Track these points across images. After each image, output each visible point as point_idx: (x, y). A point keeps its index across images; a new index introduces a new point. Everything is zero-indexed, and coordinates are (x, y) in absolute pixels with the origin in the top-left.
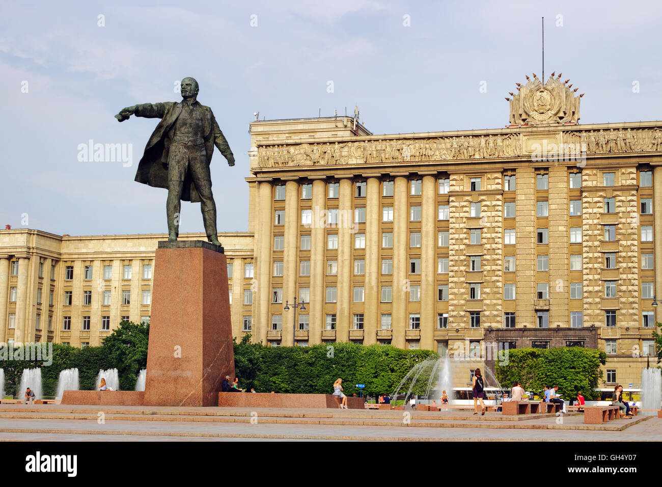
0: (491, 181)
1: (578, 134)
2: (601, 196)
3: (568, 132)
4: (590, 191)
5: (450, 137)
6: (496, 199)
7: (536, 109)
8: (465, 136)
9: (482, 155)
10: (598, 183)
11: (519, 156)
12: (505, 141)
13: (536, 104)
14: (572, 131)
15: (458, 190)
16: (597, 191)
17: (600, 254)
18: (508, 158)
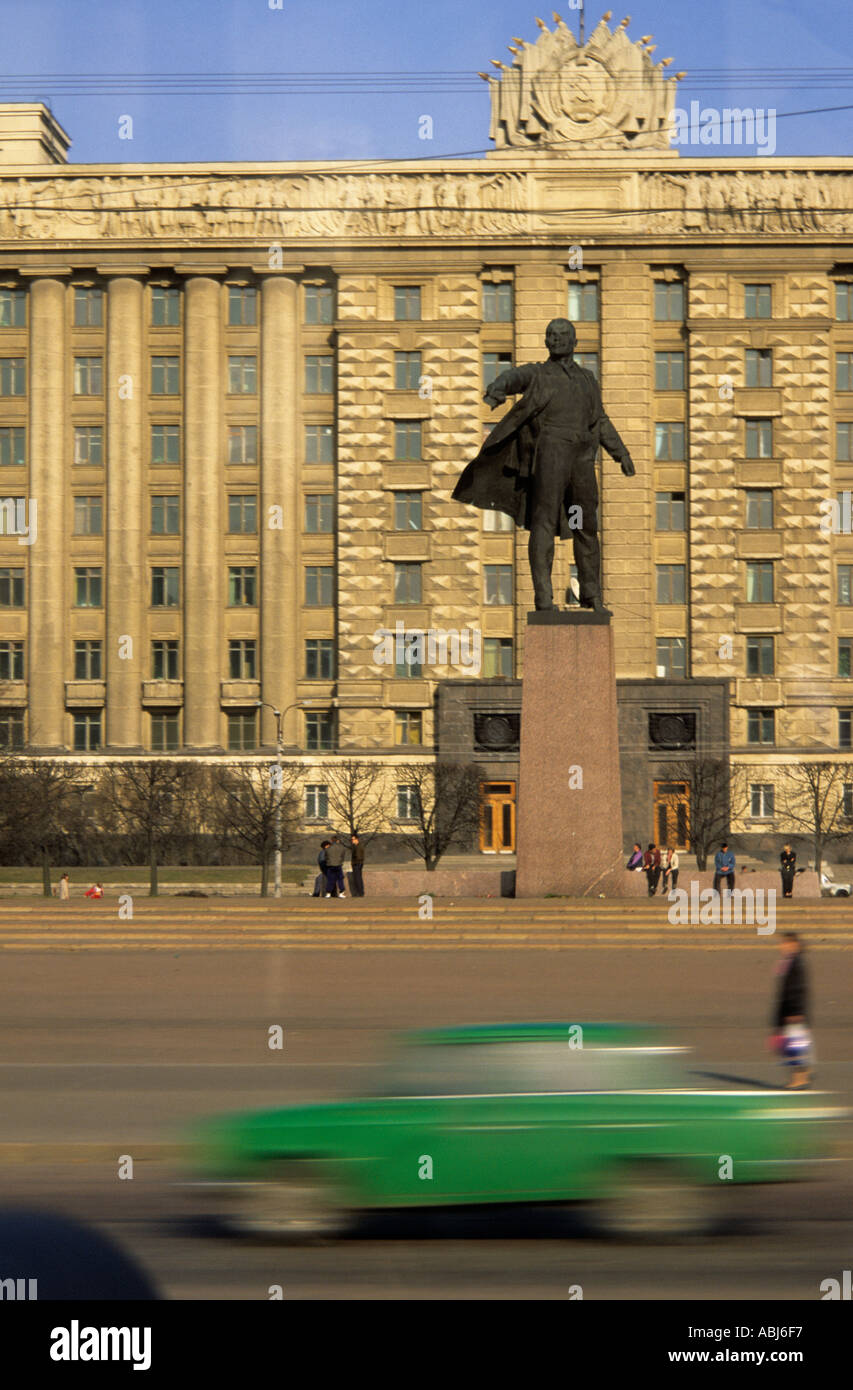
0: (451, 297)
1: (678, 180)
2: (737, 344)
3: (651, 173)
4: (712, 329)
5: (339, 175)
6: (463, 344)
7: (568, 109)
8: (378, 175)
9: (424, 225)
10: (732, 310)
11: (525, 234)
12: (486, 190)
13: (566, 95)
14: (663, 173)
15: (363, 317)
16: (727, 329)
17: (734, 493)
18: (495, 238)
